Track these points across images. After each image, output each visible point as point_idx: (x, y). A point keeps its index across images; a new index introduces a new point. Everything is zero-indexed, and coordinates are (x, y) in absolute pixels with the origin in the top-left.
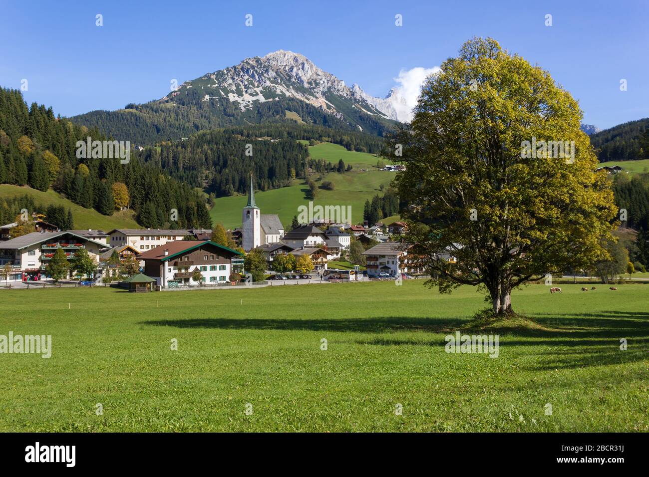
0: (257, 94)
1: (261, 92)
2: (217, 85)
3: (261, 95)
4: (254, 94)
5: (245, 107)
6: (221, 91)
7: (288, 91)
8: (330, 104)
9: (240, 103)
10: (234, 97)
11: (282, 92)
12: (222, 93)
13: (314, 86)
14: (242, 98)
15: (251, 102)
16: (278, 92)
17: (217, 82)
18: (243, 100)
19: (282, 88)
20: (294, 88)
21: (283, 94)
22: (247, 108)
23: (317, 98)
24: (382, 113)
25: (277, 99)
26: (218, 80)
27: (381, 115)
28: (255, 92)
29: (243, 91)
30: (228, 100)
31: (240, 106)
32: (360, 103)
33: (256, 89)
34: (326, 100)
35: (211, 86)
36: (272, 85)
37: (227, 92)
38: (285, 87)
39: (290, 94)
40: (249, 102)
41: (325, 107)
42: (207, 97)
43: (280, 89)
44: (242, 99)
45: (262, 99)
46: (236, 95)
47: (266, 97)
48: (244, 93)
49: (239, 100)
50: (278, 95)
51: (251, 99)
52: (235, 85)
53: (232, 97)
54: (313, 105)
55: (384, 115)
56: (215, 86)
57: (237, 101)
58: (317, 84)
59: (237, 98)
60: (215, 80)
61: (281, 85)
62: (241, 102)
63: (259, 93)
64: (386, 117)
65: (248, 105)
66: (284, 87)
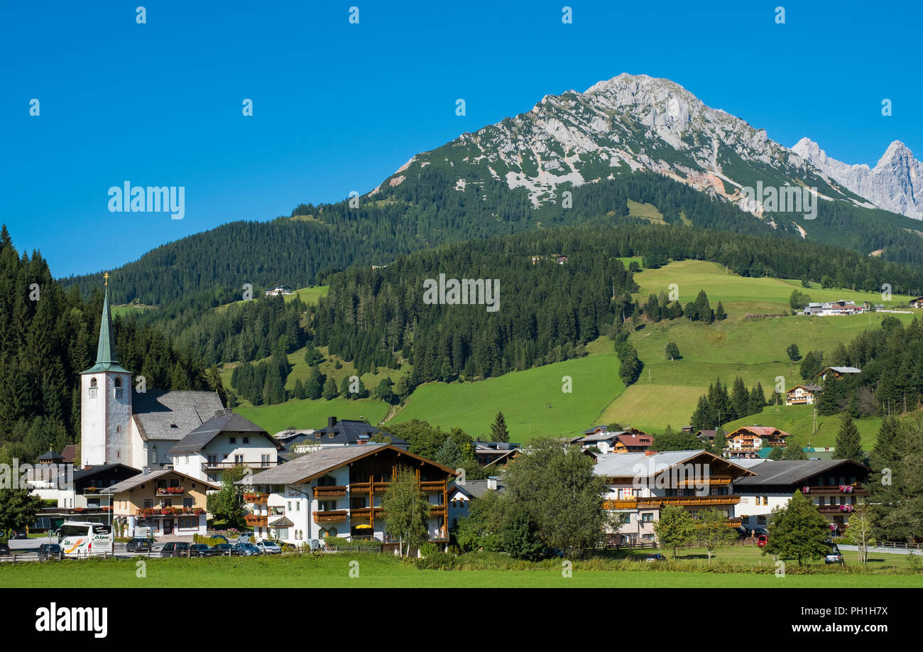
0: (567, 170)
1: (577, 165)
2: (482, 157)
3: (575, 171)
4: (561, 169)
5: (540, 198)
6: (490, 168)
7: (635, 158)
8: (731, 182)
9: (529, 191)
10: (518, 179)
11: (622, 162)
12: (493, 172)
13: (696, 144)
14: (535, 180)
15: (554, 188)
16: (614, 163)
17: (483, 151)
18: (538, 185)
19: (622, 154)
20: (648, 153)
21: (625, 166)
22: (544, 200)
23: (701, 171)
24: (855, 197)
25: (611, 177)
26: (484, 147)
27: (855, 201)
28: (563, 165)
29: (537, 166)
30: (504, 185)
31: (530, 198)
32: (805, 177)
33: (566, 160)
34: (724, 173)
35: (471, 160)
36: (601, 149)
37: (503, 169)
38: (630, 151)
39: (641, 167)
40: (550, 187)
41: (720, 189)
42: (461, 183)
43: (616, 157)
44: (535, 183)
45: (577, 179)
46: (522, 175)
47: (586, 174)
48: (539, 170)
49: (529, 185)
50: (615, 170)
51: (554, 180)
52: (522, 155)
53: (513, 180)
54: (690, 185)
55: (863, 200)
56: (478, 159)
57: (524, 187)
58: (704, 141)
59: (524, 182)
60: (481, 148)
61: (623, 148)
62: (532, 188)
63: (572, 167)
64: (866, 205)
65: (547, 195)
66: (626, 151)
